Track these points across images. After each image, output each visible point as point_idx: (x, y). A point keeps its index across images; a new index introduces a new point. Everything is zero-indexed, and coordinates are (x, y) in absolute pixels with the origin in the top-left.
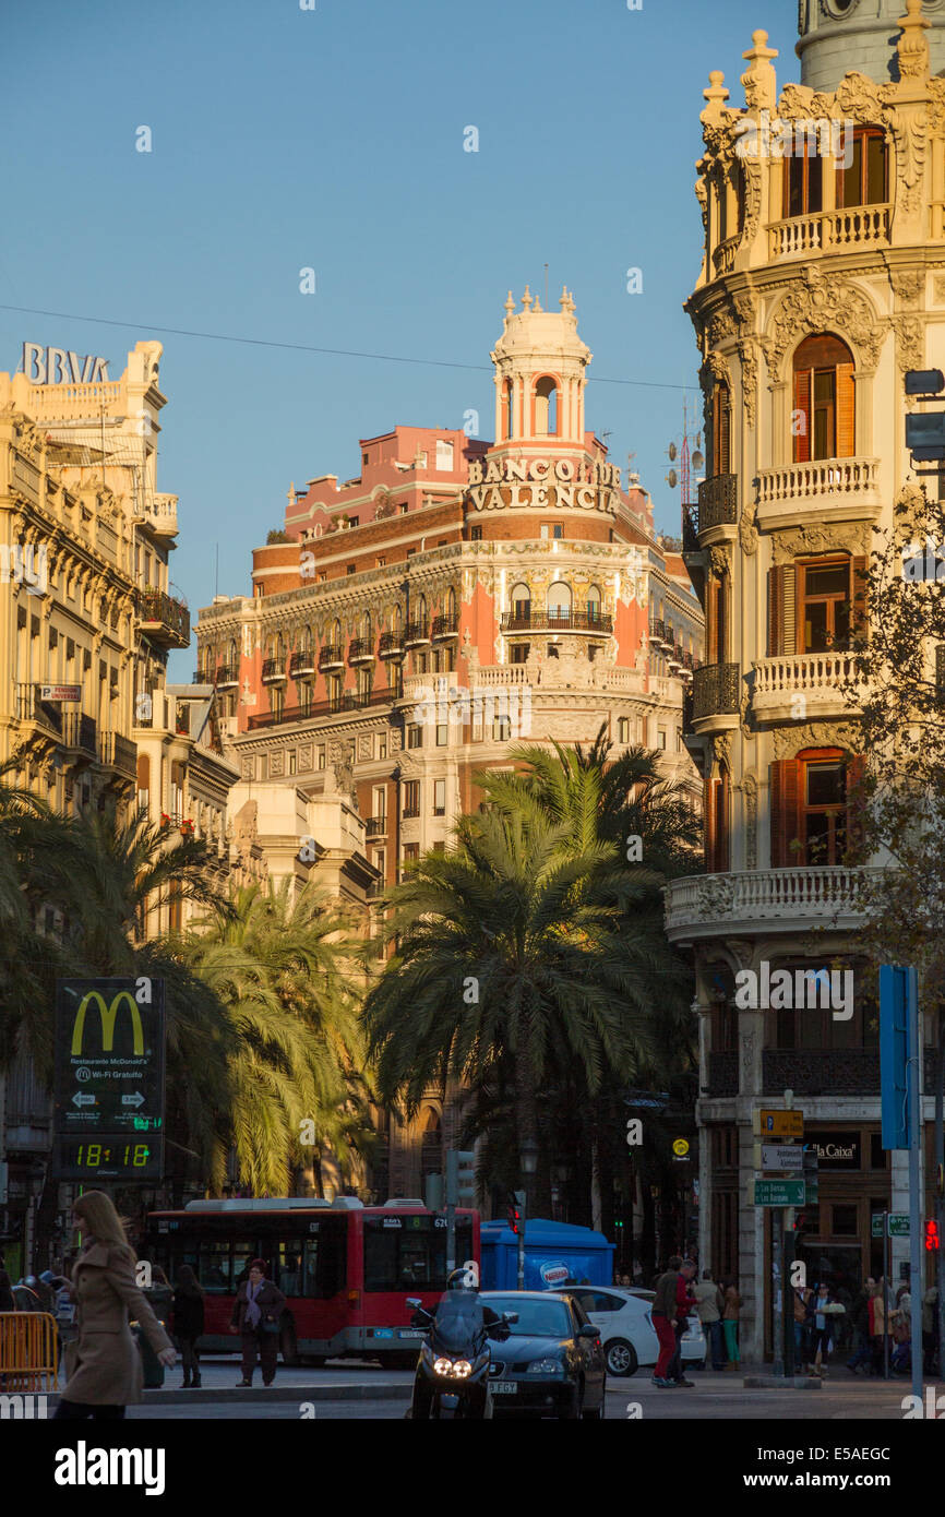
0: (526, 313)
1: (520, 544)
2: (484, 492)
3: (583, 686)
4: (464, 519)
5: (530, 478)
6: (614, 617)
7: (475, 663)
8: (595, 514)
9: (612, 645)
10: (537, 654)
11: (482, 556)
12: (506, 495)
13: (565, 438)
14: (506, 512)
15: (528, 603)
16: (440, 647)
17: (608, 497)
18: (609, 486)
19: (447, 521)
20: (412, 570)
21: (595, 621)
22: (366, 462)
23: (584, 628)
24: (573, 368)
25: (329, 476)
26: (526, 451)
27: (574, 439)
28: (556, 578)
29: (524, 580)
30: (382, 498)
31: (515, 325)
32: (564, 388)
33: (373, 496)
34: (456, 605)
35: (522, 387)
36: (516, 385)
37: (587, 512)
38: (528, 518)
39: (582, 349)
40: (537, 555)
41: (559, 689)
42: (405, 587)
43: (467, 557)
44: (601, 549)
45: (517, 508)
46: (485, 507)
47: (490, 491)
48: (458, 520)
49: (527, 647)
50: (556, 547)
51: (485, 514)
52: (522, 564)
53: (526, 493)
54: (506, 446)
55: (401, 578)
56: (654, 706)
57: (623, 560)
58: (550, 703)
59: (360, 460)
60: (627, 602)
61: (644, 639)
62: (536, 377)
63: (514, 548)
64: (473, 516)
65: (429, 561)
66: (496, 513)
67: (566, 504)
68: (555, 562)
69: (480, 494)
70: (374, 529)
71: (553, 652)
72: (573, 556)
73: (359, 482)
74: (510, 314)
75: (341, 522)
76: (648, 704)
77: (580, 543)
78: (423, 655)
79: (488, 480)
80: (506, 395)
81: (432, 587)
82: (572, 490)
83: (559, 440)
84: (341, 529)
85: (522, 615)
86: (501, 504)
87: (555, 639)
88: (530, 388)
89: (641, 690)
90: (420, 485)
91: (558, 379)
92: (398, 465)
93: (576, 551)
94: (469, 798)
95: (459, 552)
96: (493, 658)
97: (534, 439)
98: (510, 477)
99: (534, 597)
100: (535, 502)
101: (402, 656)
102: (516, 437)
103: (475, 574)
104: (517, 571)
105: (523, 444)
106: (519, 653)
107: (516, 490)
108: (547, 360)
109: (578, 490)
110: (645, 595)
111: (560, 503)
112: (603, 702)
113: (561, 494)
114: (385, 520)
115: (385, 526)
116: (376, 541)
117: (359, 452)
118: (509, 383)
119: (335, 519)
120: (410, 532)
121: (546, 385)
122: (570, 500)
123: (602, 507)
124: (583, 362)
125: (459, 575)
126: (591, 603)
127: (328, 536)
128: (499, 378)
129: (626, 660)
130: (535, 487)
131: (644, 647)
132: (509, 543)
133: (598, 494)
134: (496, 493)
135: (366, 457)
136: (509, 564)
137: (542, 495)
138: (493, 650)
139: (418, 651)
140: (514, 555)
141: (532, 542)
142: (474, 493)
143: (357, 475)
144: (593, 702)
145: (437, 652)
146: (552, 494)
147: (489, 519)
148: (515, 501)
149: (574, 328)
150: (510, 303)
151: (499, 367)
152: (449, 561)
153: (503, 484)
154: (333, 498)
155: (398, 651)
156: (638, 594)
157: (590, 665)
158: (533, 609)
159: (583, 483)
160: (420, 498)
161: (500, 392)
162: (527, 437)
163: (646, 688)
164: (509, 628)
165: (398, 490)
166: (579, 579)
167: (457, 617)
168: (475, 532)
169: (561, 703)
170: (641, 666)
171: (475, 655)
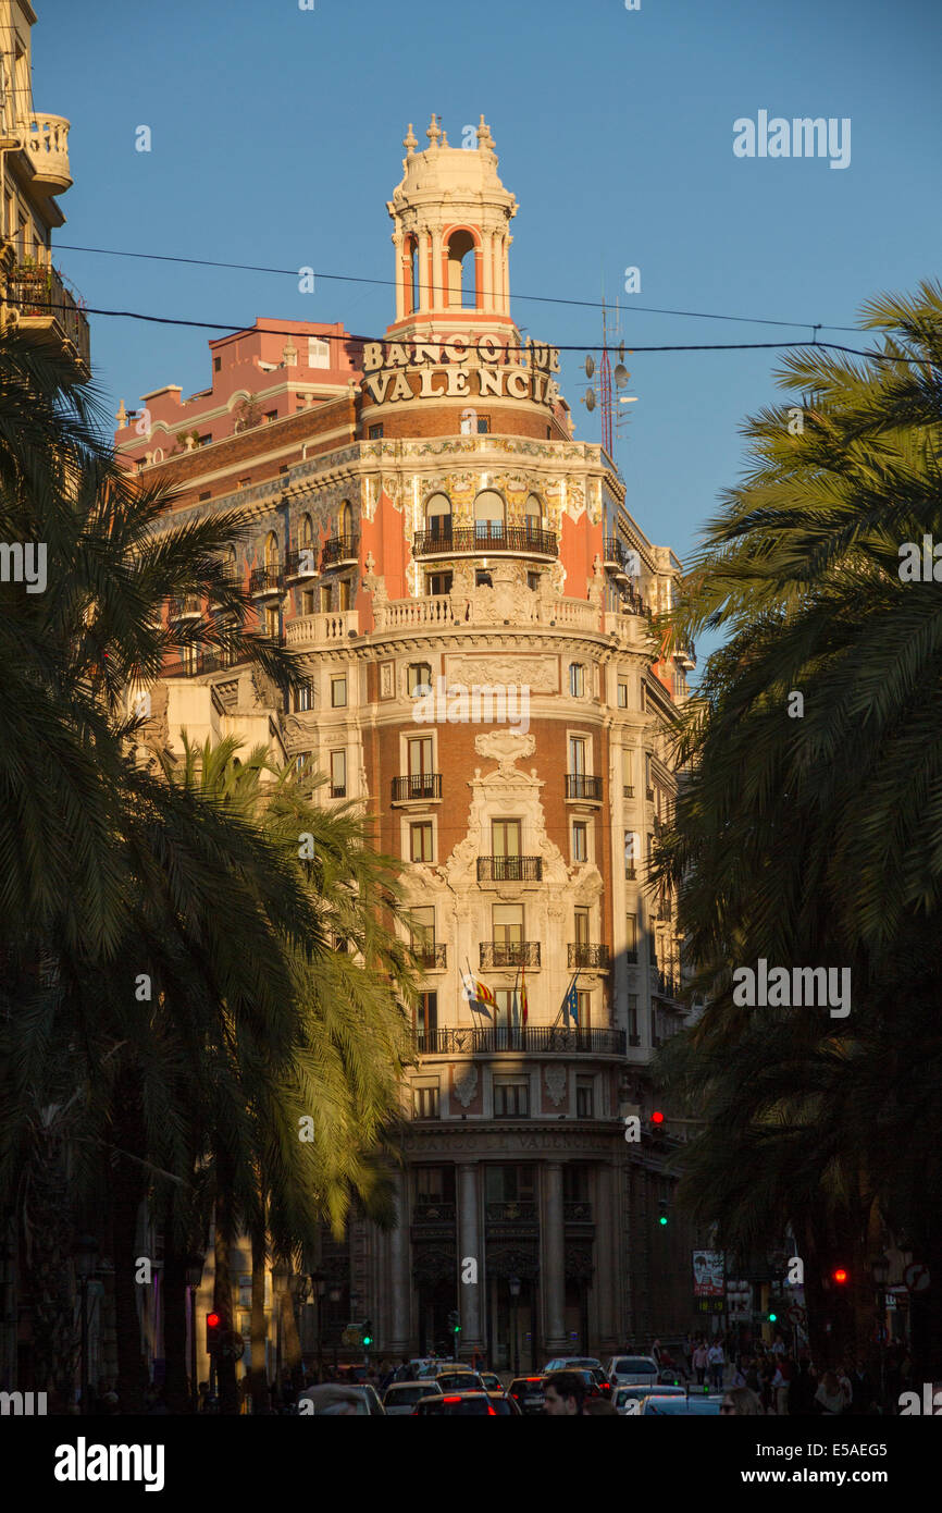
0: (434, 149)
1: (436, 442)
2: (386, 377)
3: (525, 621)
4: (358, 420)
5: (445, 359)
6: (560, 535)
7: (382, 596)
8: (528, 406)
9: (557, 575)
10: (463, 584)
11: (387, 459)
12: (415, 382)
13: (488, 309)
14: (416, 404)
15: (448, 518)
16: (334, 580)
17: (545, 384)
18: (546, 370)
19: (334, 425)
20: (294, 484)
21: (536, 543)
22: (218, 367)
23: (522, 550)
24: (494, 219)
25: (170, 387)
26: (439, 325)
27: (499, 311)
28: (484, 486)
29: (442, 488)
30: (243, 406)
31: (419, 166)
32: (484, 246)
33: (230, 405)
34: (355, 524)
35: (430, 244)
36: (423, 242)
37: (520, 403)
38: (444, 411)
39: (506, 197)
40: (460, 455)
41: (495, 627)
42: (283, 507)
43: (367, 461)
44: (540, 448)
45: (431, 399)
46: (387, 398)
47: (393, 379)
48: (348, 422)
49: (449, 576)
50: (485, 449)
51: (388, 408)
52: (439, 467)
53: (440, 379)
54: (413, 320)
55: (278, 497)
56: (614, 649)
57: (569, 463)
58: (483, 645)
59: (211, 365)
60: (575, 516)
61: (599, 564)
62: (448, 232)
63: (428, 448)
64: (371, 412)
65: (315, 471)
66: (401, 406)
67: (492, 392)
68: (483, 464)
69: (380, 382)
70: (234, 445)
71: (484, 579)
72: (506, 456)
73: (210, 394)
74: (411, 152)
75: (190, 441)
76: (605, 647)
77: (514, 439)
78: (310, 593)
79: (390, 363)
80: (408, 258)
81: (320, 504)
82: (500, 374)
83: (480, 312)
84: (190, 449)
85: (440, 533)
86: (408, 393)
87: (485, 563)
88: (441, 247)
89: (597, 629)
90: (293, 386)
91: (477, 233)
92: (263, 365)
93: (510, 450)
94: (377, 773)
95: (356, 454)
96: (404, 590)
97: (448, 311)
98: (419, 358)
99: (456, 510)
100: (453, 390)
101: (281, 596)
102: (424, 309)
103: (378, 483)
104: (433, 477)
105: (434, 317)
106: (440, 583)
107: (427, 374)
108: (463, 209)
109: (507, 375)
110: (597, 508)
111: (484, 391)
112: (551, 644)
113: (486, 379)
114: (249, 432)
115: (248, 439)
116: (238, 460)
117: (209, 356)
118: (412, 241)
119: (182, 437)
120: (284, 443)
121: (461, 243)
122: (497, 387)
123: (538, 397)
124: (507, 212)
125: (358, 484)
126: (529, 518)
127: (174, 459)
128: (399, 235)
129: (576, 590)
130: (452, 371)
131: (599, 575)
132: (420, 443)
133: (533, 380)
134: (401, 380)
135: (217, 361)
136: (423, 469)
137: (462, 381)
138: (404, 580)
139: (303, 588)
140: (429, 458)
141: (452, 439)
142: (372, 381)
143: (206, 386)
144: (538, 643)
145: (328, 588)
146: (474, 380)
147: (393, 414)
148: (427, 390)
149: (494, 168)
150: (411, 139)
151: (398, 222)
152: (343, 468)
153: (410, 368)
154: (175, 413)
155: (275, 591)
156: (589, 506)
157: (532, 595)
158: (456, 524)
159: (512, 366)
160: (293, 403)
161: (401, 253)
162: (439, 308)
163: (602, 626)
164: (425, 551)
165: (264, 395)
166: (515, 485)
167: (356, 539)
168: (376, 430)
169: (497, 645)
170: (595, 599)
171: (381, 586)
